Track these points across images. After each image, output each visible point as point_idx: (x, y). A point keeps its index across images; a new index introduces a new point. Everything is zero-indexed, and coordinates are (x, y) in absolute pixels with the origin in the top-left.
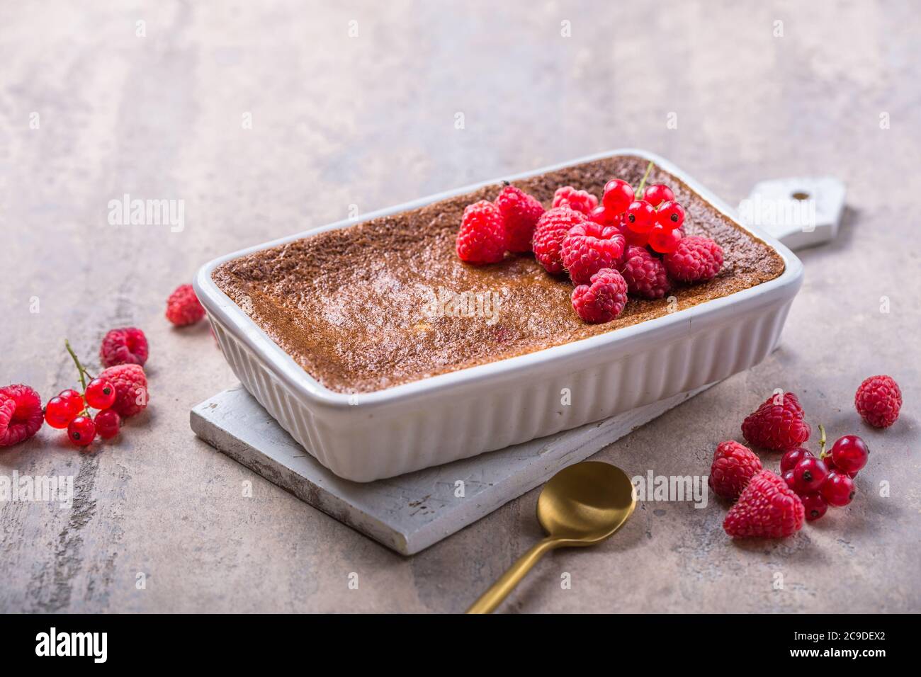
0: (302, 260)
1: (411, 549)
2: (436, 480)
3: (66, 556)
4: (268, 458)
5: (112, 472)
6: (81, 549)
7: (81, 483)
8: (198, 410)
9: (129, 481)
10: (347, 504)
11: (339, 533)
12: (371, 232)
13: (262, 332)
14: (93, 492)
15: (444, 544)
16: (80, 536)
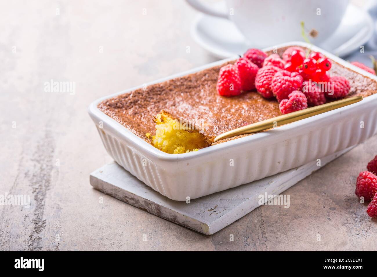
0: (141, 98)
1: (211, 232)
2: (220, 199)
3: (34, 246)
4: (132, 194)
5: (52, 207)
6: (41, 243)
7: (37, 212)
8: (94, 174)
9: (62, 210)
10: (176, 212)
11: (173, 228)
12: (174, 84)
13: (127, 129)
14: (44, 216)
15: (227, 229)
16: (40, 237)
